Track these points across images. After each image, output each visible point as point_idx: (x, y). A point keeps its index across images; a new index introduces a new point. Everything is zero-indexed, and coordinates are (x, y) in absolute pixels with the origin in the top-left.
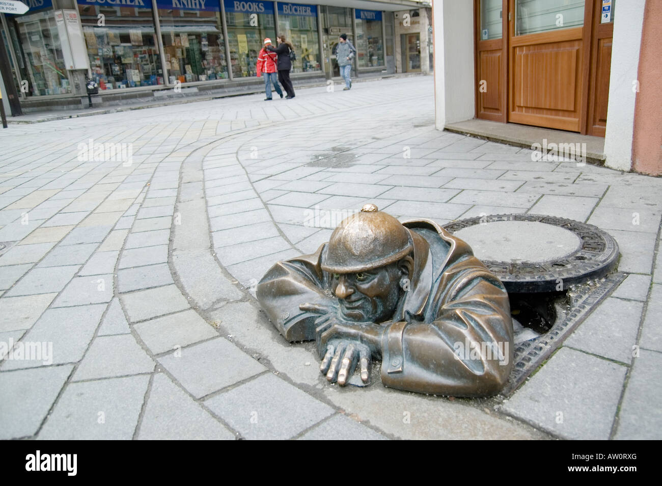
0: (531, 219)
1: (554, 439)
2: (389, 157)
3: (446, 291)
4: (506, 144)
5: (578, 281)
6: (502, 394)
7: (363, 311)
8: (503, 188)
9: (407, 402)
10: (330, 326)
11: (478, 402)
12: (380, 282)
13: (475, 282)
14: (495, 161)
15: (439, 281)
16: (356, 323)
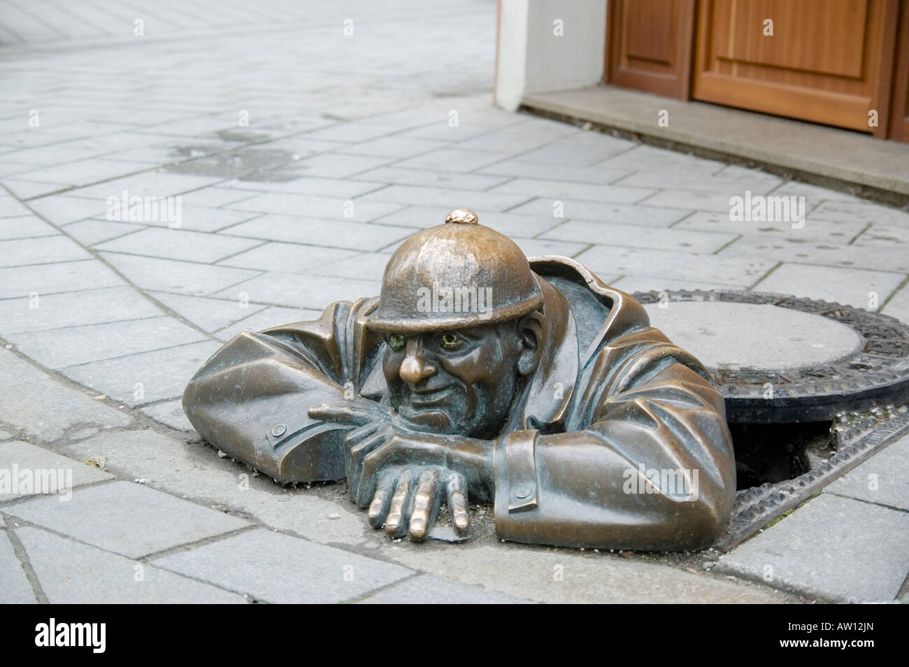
0: (755, 299)
1: (808, 602)
2: (387, 166)
3: (607, 381)
4: (685, 153)
5: (852, 404)
6: (717, 548)
7: (450, 411)
8: (687, 245)
9: (546, 561)
10: (382, 441)
11: (675, 558)
12: (486, 355)
13: (664, 365)
14: (661, 190)
15: (591, 366)
16: (435, 435)
